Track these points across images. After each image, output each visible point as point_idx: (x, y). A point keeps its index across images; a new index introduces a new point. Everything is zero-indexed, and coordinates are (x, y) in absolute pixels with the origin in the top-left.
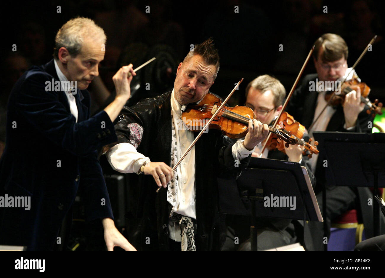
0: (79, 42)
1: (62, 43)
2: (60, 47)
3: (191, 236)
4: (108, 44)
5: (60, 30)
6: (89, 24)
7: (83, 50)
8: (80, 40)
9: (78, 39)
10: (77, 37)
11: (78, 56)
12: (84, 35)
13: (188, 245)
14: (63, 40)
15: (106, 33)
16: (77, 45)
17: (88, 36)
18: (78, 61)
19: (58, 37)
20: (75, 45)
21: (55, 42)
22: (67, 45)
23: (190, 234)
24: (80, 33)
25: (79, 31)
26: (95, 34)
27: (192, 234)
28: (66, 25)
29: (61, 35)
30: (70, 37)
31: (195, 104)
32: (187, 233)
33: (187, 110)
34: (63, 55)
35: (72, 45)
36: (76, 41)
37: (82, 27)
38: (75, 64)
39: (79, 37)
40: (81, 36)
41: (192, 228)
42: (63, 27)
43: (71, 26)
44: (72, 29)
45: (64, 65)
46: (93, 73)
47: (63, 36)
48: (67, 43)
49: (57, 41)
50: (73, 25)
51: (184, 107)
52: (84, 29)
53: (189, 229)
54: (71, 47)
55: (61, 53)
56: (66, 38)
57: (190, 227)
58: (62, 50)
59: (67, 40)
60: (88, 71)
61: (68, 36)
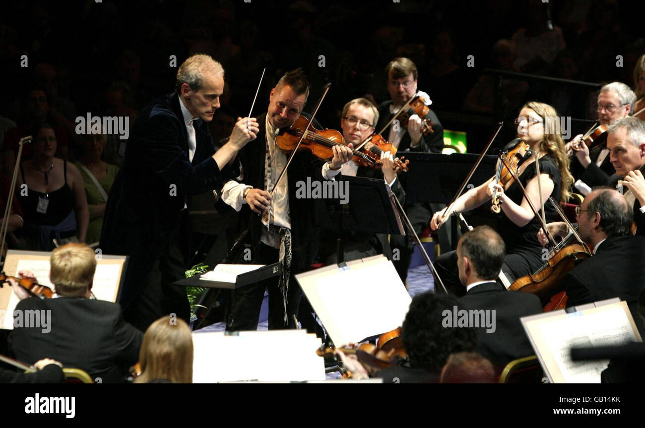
0: (199, 77)
1: (183, 79)
2: (182, 84)
3: (288, 244)
4: (226, 77)
5: (180, 68)
6: (208, 60)
7: (204, 85)
8: (201, 75)
9: (198, 75)
10: (197, 73)
11: (200, 91)
12: (203, 70)
13: (286, 252)
14: (184, 77)
15: (224, 67)
16: (198, 80)
17: (207, 71)
18: (199, 94)
19: (179, 74)
20: (196, 80)
21: (176, 79)
22: (189, 81)
23: (287, 242)
24: (200, 69)
25: (199, 66)
26: (214, 68)
27: (289, 242)
28: (185, 63)
29: (181, 72)
30: (190, 73)
31: (288, 127)
32: (285, 241)
33: (281, 133)
34: (186, 91)
35: (194, 80)
36: (197, 77)
37: (201, 63)
38: (198, 98)
39: (199, 72)
40: (200, 71)
41: (289, 237)
42: (182, 65)
43: (190, 63)
44: (192, 65)
45: (188, 100)
46: (215, 105)
47: (184, 73)
48: (188, 79)
49: (178, 78)
50: (193, 61)
51: (278, 130)
52: (203, 65)
53: (286, 237)
54: (192, 82)
55: (183, 89)
56: (187, 74)
57: (288, 236)
58: (185, 85)
59: (188, 76)
60: (210, 103)
61: (189, 72)
